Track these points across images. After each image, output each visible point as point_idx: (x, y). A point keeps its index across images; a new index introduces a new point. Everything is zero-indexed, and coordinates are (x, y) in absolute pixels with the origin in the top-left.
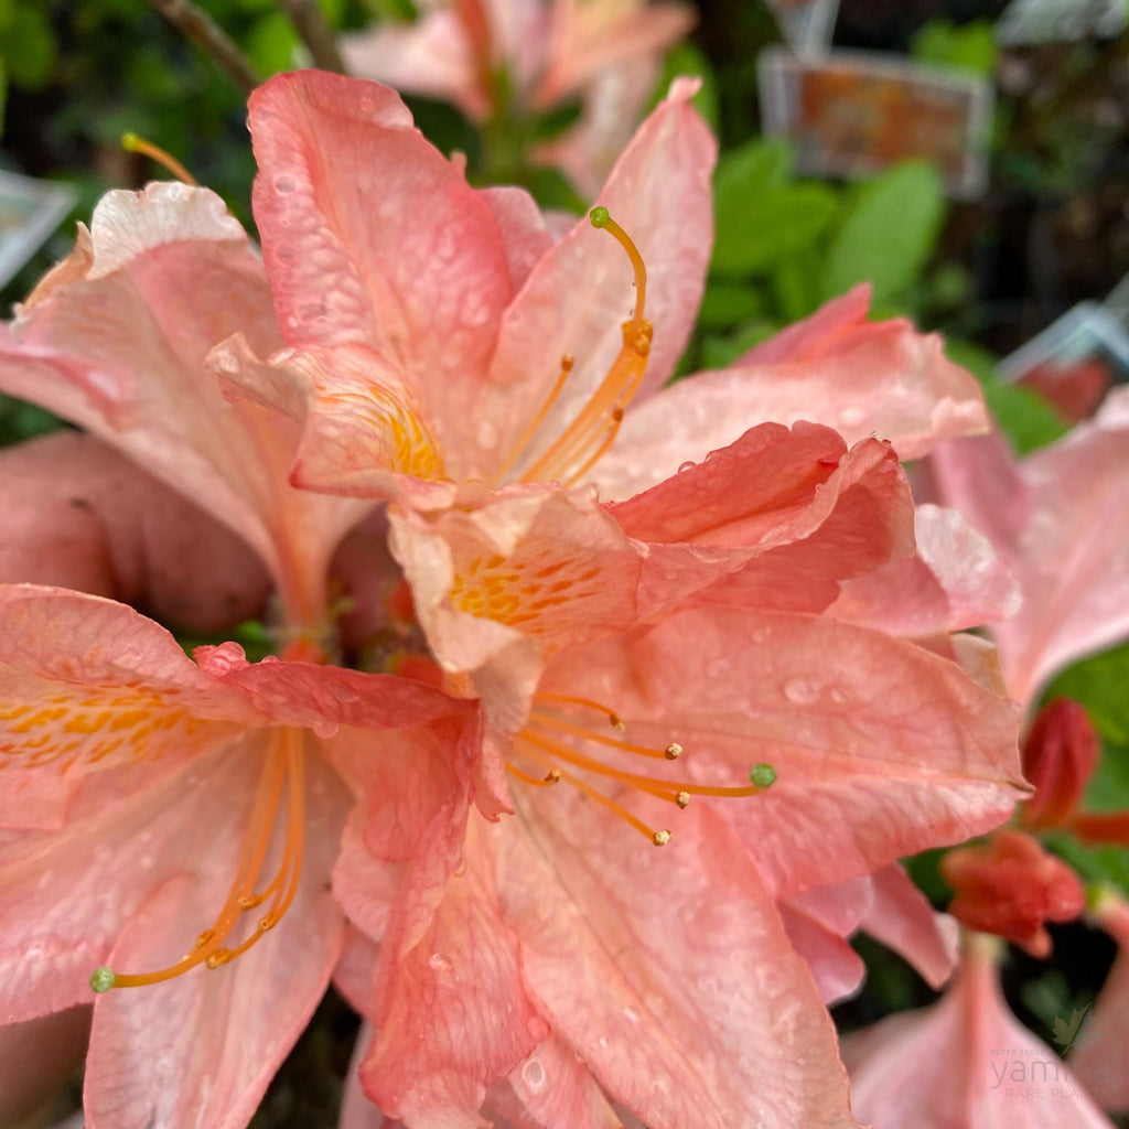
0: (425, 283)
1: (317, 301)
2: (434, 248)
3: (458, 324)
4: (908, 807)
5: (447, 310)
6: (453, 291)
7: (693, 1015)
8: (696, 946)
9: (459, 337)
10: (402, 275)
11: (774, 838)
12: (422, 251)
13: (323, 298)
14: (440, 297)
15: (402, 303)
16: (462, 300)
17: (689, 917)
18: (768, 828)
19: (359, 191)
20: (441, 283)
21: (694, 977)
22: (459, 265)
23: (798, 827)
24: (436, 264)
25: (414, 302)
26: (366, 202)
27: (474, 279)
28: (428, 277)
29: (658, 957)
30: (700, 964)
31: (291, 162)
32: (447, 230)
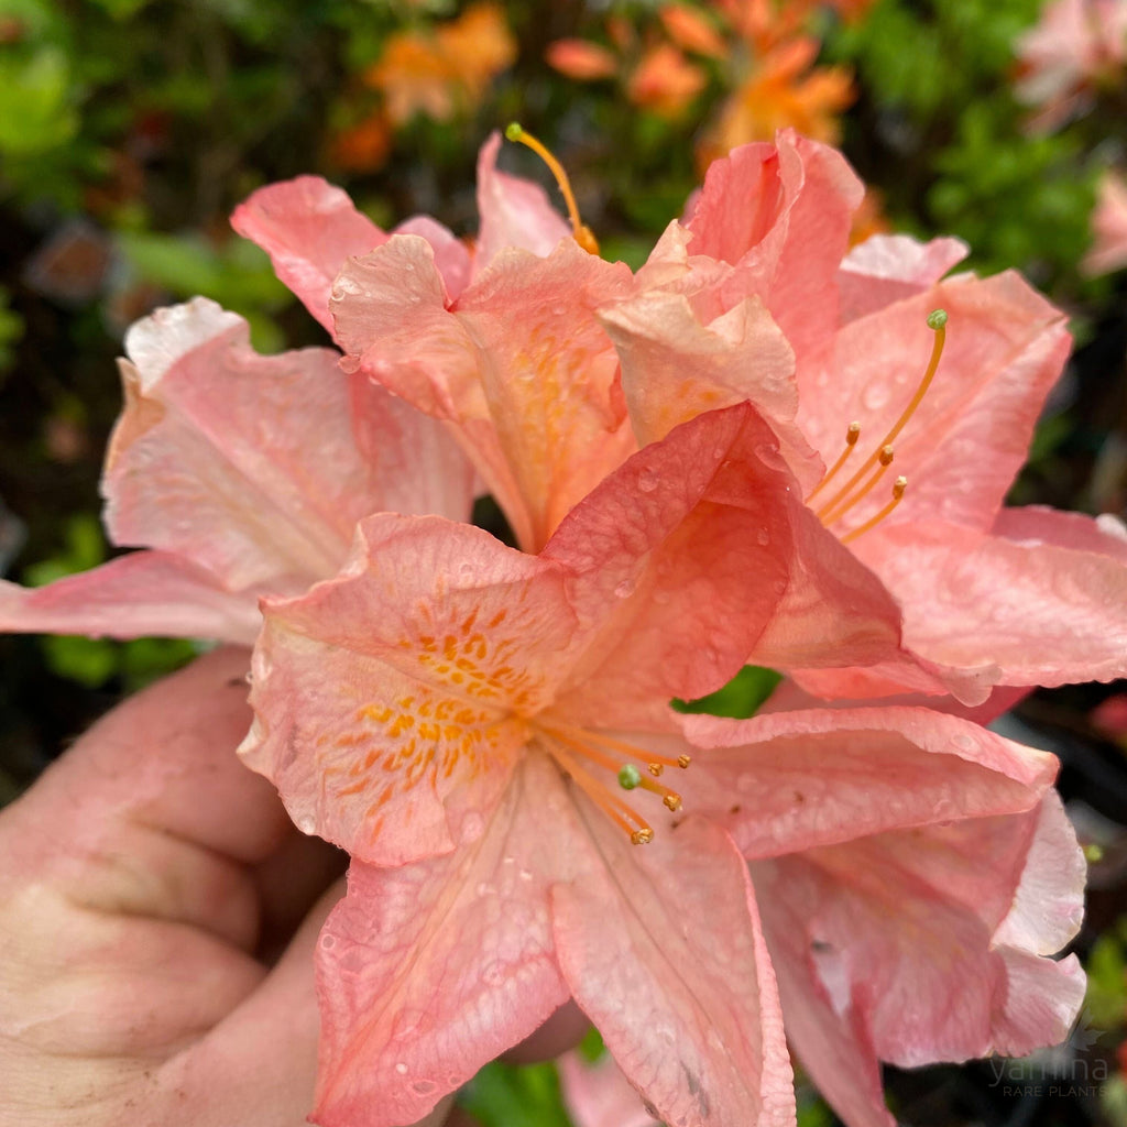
4: (1010, 391)
7: (1015, 641)
8: (970, 605)
11: (948, 504)
17: (947, 596)
18: (937, 502)
21: (991, 619)
23: (956, 480)
29: (957, 634)
30: (985, 608)
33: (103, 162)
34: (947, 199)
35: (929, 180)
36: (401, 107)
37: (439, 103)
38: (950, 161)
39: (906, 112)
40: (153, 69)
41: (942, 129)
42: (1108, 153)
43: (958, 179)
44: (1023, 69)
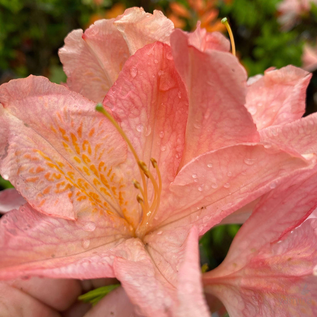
33: (13, 54)
34: (259, 52)
35: (253, 47)
39: (246, 26)
40: (26, 26)
41: (257, 31)
42: (305, 35)
43: (262, 46)
44: (279, 13)
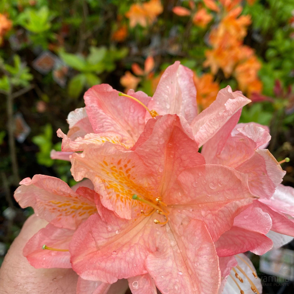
0: (131, 118)
1: (101, 125)
2: (130, 111)
3: (139, 124)
5: (136, 122)
6: (136, 118)
9: (141, 127)
10: (126, 118)
12: (128, 112)
13: (103, 124)
14: (134, 120)
15: (128, 124)
16: (138, 119)
19: (112, 105)
20: (133, 117)
22: (136, 113)
24: (131, 114)
25: (130, 123)
26: (114, 107)
27: (140, 115)
28: (130, 117)
31: (94, 102)
32: (131, 107)
34: (271, 53)
36: (133, 23)
37: (143, 23)
38: (272, 43)
41: (270, 35)
